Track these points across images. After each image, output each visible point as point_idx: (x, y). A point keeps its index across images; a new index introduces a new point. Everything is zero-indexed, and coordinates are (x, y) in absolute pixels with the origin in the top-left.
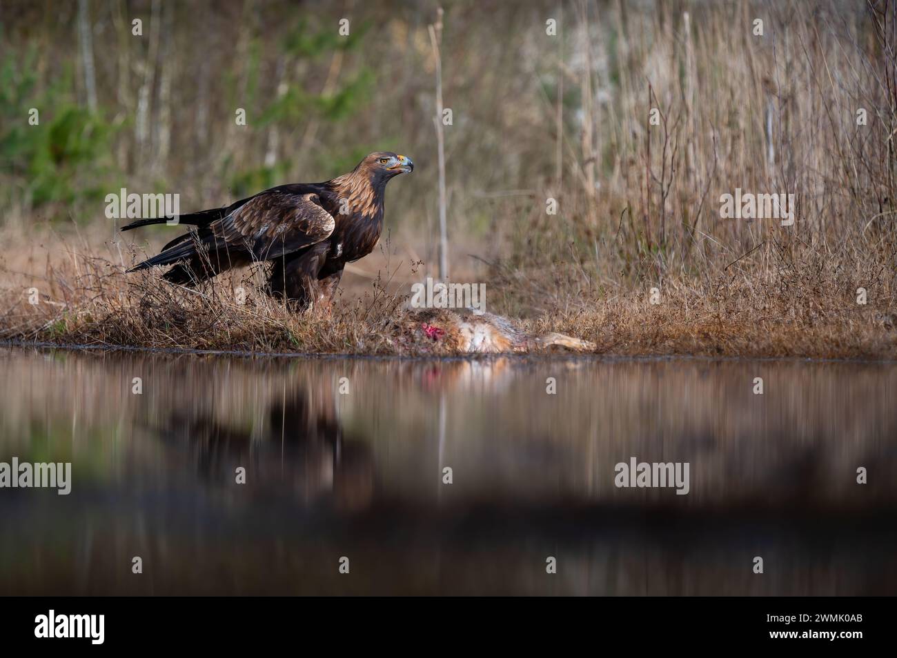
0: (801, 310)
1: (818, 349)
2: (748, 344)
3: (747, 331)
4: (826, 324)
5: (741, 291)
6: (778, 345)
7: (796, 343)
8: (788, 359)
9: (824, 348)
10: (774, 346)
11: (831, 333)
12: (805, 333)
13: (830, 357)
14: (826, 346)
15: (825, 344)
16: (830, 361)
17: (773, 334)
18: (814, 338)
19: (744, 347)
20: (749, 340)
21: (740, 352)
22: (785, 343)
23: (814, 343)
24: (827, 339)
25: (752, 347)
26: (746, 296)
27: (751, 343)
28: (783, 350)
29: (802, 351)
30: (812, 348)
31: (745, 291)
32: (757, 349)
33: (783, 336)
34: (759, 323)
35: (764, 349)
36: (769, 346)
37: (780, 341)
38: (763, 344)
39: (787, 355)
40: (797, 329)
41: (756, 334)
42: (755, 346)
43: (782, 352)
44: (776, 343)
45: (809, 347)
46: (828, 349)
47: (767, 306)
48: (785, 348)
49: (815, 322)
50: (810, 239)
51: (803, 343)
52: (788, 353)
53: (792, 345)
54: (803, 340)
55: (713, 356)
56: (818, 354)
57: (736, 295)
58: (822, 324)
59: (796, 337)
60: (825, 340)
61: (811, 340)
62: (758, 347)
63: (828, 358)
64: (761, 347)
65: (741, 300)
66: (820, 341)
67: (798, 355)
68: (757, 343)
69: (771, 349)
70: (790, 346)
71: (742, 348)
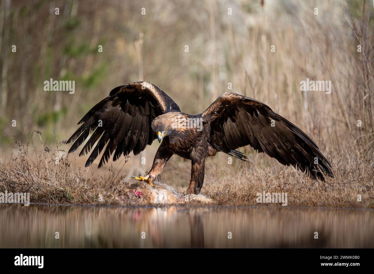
0: (321, 183)
1: (330, 203)
2: (295, 200)
3: (294, 193)
4: (333, 190)
5: (291, 174)
6: (310, 200)
7: (318, 200)
8: (315, 207)
9: (333, 202)
10: (307, 201)
11: (335, 194)
12: (323, 195)
13: (336, 206)
14: (333, 201)
15: (333, 200)
16: (336, 208)
17: (307, 195)
18: (327, 197)
19: (293, 202)
20: (295, 198)
21: (291, 204)
22: (313, 200)
23: (327, 200)
24: (334, 198)
25: (297, 202)
26: (294, 176)
27: (296, 199)
28: (312, 203)
29: (321, 204)
30: (326, 202)
31: (293, 173)
32: (299, 202)
33: (312, 196)
34: (300, 190)
35: (302, 202)
36: (305, 201)
37: (310, 198)
38: (302, 200)
39: (314, 205)
40: (319, 193)
41: (298, 195)
42: (298, 201)
43: (311, 204)
44: (309, 199)
45: (325, 201)
46: (334, 202)
47: (304, 181)
48: (313, 202)
49: (328, 189)
50: (325, 147)
51: (322, 200)
52: (315, 205)
53: (316, 200)
54: (322, 198)
55: (277, 206)
56: (329, 205)
57: (288, 176)
58: (331, 190)
59: (318, 196)
60: (333, 198)
61: (326, 198)
62: (300, 201)
63: (334, 207)
64: (301, 201)
65: (291, 178)
66: (330, 198)
67: (319, 205)
68: (299, 199)
69: (306, 202)
70: (316, 201)
71: (291, 202)
